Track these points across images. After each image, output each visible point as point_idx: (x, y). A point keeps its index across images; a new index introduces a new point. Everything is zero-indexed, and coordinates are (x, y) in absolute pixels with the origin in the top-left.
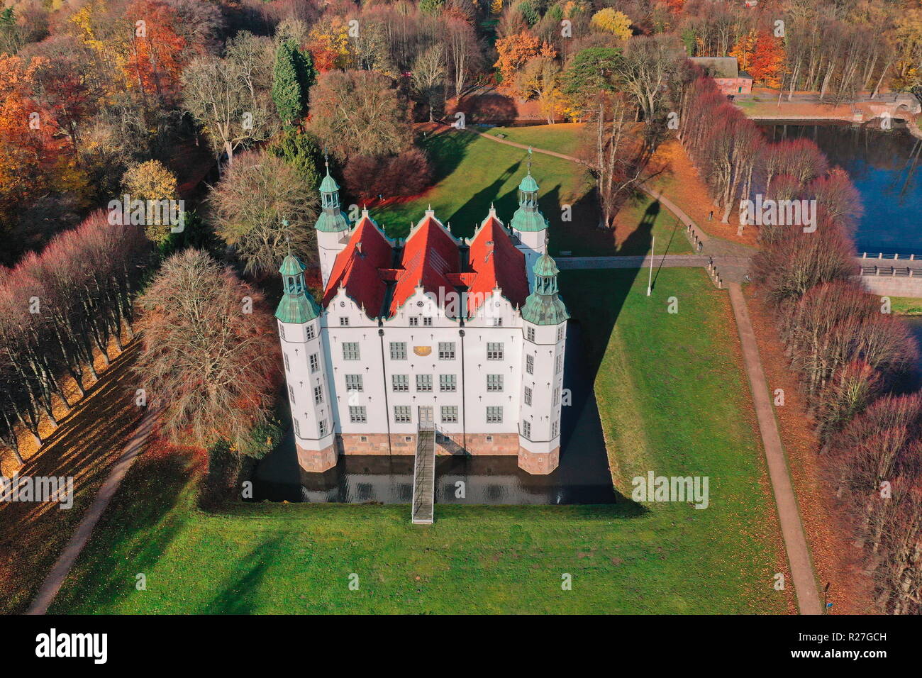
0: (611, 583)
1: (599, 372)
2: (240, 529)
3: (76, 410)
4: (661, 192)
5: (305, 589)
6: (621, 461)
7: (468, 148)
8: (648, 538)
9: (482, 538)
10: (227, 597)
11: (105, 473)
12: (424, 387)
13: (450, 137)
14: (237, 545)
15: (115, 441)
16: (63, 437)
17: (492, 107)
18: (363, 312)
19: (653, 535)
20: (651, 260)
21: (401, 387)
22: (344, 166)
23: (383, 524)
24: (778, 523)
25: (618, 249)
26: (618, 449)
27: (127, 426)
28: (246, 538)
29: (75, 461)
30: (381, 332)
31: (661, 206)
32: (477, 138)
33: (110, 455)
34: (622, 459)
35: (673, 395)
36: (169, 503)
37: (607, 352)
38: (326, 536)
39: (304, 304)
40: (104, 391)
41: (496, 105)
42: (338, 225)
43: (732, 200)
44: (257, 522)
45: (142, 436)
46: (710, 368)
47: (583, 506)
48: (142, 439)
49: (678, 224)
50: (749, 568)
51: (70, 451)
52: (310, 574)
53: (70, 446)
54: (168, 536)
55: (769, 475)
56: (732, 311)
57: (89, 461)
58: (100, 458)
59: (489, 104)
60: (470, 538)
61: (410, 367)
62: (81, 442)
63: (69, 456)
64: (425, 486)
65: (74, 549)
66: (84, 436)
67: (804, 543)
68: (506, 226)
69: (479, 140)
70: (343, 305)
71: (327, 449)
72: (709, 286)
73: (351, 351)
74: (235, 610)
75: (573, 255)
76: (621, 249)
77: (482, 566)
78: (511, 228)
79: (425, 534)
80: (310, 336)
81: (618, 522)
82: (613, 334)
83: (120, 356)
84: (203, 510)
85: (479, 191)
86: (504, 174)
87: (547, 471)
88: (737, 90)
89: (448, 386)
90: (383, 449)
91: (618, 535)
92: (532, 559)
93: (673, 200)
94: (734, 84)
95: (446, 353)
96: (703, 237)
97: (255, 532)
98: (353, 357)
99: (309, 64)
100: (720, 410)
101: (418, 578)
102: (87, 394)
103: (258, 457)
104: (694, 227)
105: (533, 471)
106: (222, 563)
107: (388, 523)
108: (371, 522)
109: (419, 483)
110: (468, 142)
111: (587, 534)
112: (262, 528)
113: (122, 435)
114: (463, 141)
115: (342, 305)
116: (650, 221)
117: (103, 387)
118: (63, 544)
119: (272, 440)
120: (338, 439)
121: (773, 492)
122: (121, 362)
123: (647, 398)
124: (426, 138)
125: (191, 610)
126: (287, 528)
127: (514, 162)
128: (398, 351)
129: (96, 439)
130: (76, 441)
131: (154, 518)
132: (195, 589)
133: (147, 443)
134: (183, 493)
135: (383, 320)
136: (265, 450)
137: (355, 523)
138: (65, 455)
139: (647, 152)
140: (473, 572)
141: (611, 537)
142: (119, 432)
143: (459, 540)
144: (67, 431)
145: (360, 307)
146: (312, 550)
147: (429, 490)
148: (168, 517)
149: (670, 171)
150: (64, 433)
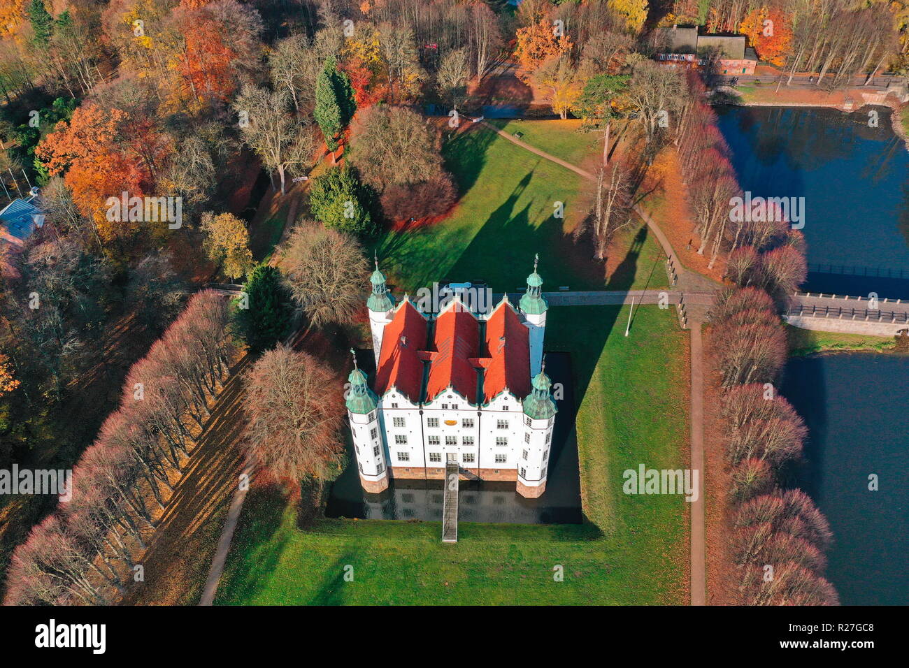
0: (572, 590)
1: (580, 408)
2: (328, 544)
3: (200, 443)
4: (650, 215)
5: (374, 591)
6: (589, 490)
7: (488, 152)
8: (601, 557)
9: (489, 555)
10: (324, 594)
11: (229, 498)
12: (452, 442)
13: (471, 138)
14: (327, 557)
15: (232, 471)
16: (195, 467)
17: (510, 89)
18: (409, 401)
19: (604, 555)
20: (633, 298)
21: (435, 441)
22: (381, 194)
23: (424, 541)
24: (690, 550)
25: (607, 283)
26: (588, 479)
27: (238, 457)
28: (332, 551)
29: (207, 488)
30: (421, 413)
31: (649, 232)
32: (496, 138)
33: (231, 483)
34: (590, 489)
35: (633, 437)
36: (276, 523)
37: (588, 389)
38: (385, 551)
39: (366, 401)
40: (216, 426)
41: (514, 87)
42: (385, 306)
43: (707, 237)
44: (338, 539)
45: (249, 467)
46: (664, 411)
47: (559, 526)
48: (250, 469)
49: (661, 253)
50: (664, 583)
51: (202, 479)
52: (377, 579)
53: (202, 475)
54: (280, 548)
55: (690, 510)
56: (690, 354)
57: (218, 488)
58: (225, 486)
59: (508, 87)
60: (481, 555)
61: (442, 432)
62: (209, 472)
63: (203, 484)
64: (451, 514)
65: (220, 558)
66: (209, 466)
67: (703, 564)
68: (516, 308)
69: (498, 141)
70: (394, 396)
71: (382, 479)
72: (676, 328)
73: (399, 422)
74: (330, 603)
75: (570, 290)
76: (610, 282)
77: (488, 575)
78: (520, 309)
79: (451, 551)
80: (371, 419)
81: (581, 544)
82: (594, 374)
83: (223, 392)
84: (301, 528)
85: (496, 209)
86: (517, 188)
87: (536, 495)
88: (742, 70)
89: (468, 442)
90: (421, 476)
91: (581, 554)
92: (522, 571)
93: (659, 224)
94: (739, 65)
95: (468, 424)
96: (679, 269)
97: (338, 547)
98: (400, 425)
99: (346, 84)
100: (665, 450)
101: (447, 584)
102: (205, 427)
103: (334, 480)
104: (674, 258)
105: (527, 495)
106: (319, 571)
107: (426, 542)
108: (414, 540)
109: (447, 511)
110: (488, 143)
111: (560, 553)
112: (342, 544)
113: (237, 465)
114: (483, 143)
115: (392, 396)
116: (637, 250)
117: (216, 421)
118: (212, 553)
119: (341, 466)
120: (389, 470)
121: (690, 524)
122: (224, 397)
123: (613, 438)
124: (450, 140)
125: (303, 603)
126: (359, 544)
127: (527, 172)
128: (433, 422)
129: (219, 469)
130: (205, 471)
131: (268, 536)
132: (304, 589)
133: (254, 472)
134: (285, 515)
135: (423, 405)
136: (337, 474)
137: (404, 541)
138: (200, 483)
139: (644, 164)
140: (483, 581)
141: (575, 556)
142: (233, 462)
143: (474, 556)
144: (197, 461)
145: (406, 397)
146: (377, 561)
147: (454, 516)
148: (277, 534)
149: (662, 189)
150: (195, 464)
